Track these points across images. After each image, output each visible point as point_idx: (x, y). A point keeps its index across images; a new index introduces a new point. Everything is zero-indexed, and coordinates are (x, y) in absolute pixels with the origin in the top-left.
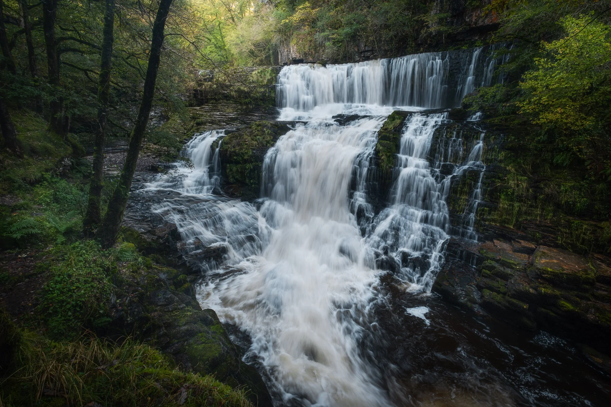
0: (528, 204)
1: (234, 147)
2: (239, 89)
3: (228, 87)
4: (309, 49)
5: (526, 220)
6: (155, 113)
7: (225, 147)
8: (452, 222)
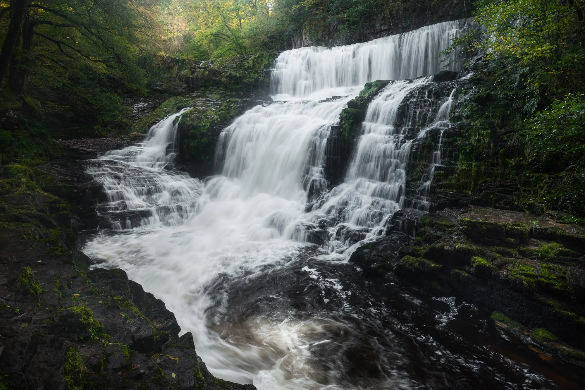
0: (488, 162)
1: (193, 120)
2: (231, 74)
3: (220, 73)
4: (322, 35)
5: (485, 182)
6: (149, 104)
7: (185, 120)
8: (407, 193)
